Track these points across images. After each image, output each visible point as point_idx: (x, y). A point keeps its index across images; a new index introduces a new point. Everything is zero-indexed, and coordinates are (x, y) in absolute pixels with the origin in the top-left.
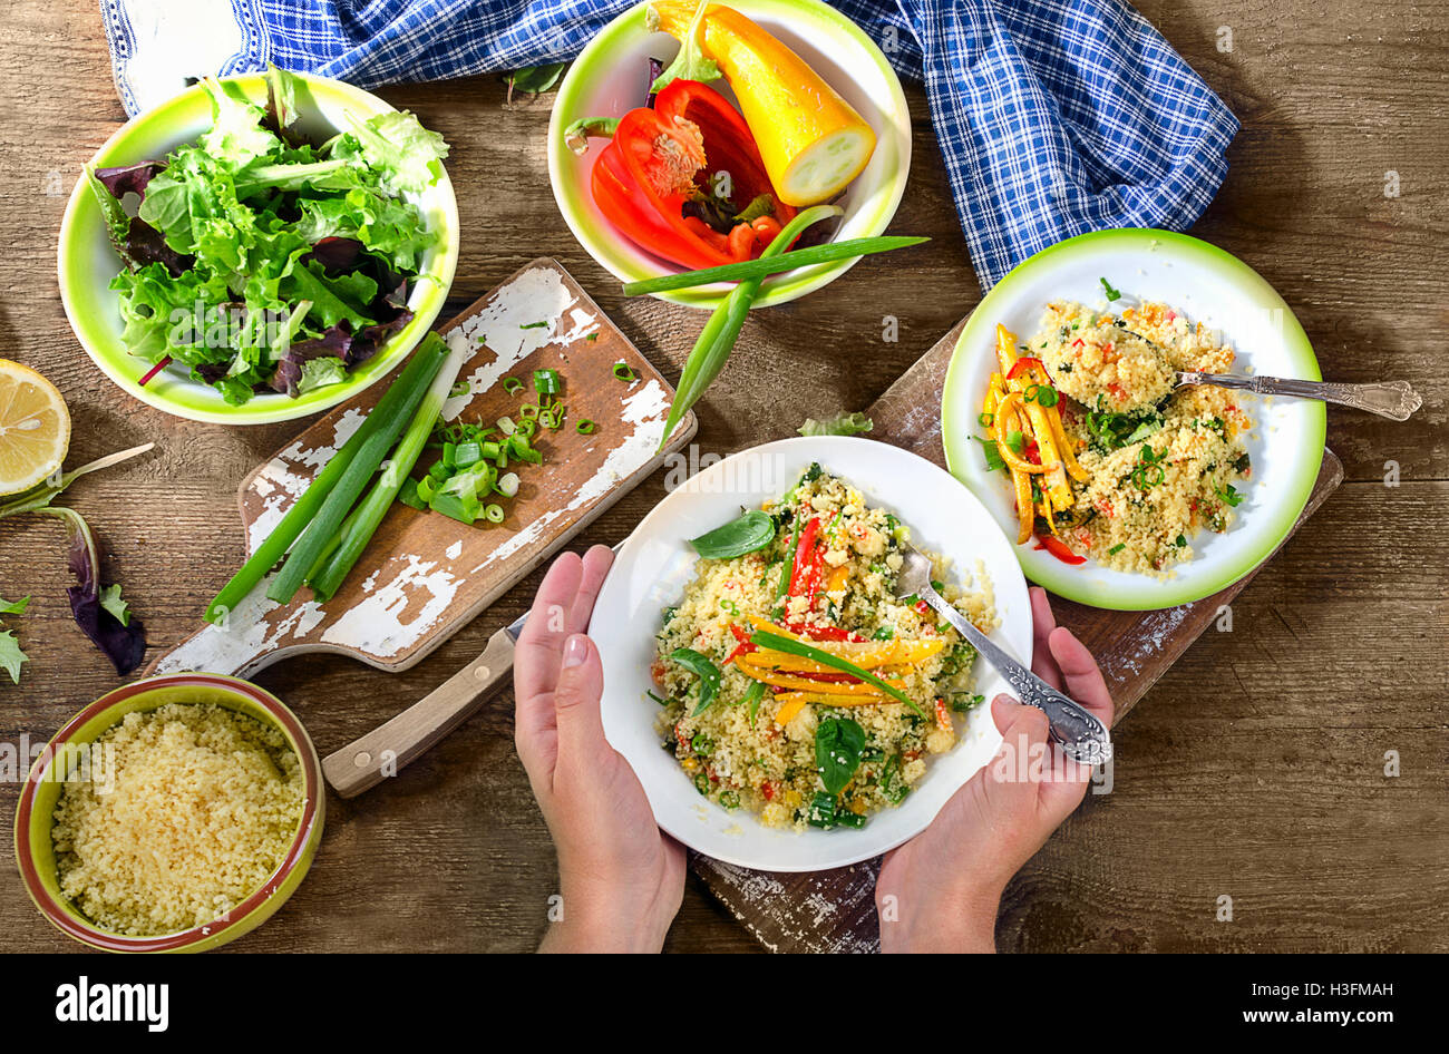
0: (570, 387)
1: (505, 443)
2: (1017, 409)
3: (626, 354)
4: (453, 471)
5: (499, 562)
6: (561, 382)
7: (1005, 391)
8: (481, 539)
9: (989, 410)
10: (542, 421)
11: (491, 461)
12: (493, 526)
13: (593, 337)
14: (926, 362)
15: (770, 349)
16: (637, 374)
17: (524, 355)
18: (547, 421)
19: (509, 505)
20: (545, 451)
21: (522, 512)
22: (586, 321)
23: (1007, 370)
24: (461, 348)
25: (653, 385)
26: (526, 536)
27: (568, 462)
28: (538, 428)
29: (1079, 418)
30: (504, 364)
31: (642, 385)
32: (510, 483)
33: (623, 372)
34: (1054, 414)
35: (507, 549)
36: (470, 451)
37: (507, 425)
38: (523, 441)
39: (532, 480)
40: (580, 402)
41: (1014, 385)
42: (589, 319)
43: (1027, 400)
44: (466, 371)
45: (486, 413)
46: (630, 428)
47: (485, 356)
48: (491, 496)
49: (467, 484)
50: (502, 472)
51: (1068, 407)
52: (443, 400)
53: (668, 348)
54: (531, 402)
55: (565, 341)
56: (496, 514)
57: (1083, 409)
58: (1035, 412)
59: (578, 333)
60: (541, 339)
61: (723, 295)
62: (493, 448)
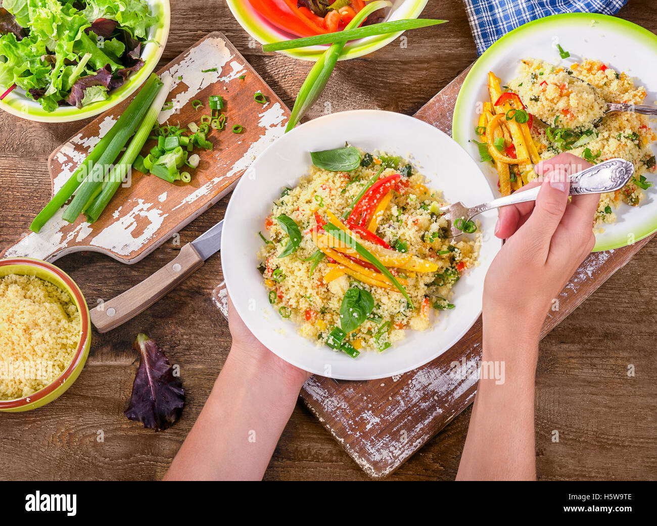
0: (229, 106)
1: (192, 137)
2: (501, 124)
3: (261, 87)
4: (163, 152)
5: (187, 205)
6: (224, 103)
7: (493, 113)
8: (178, 192)
9: (482, 124)
10: (213, 125)
11: (184, 147)
12: (184, 184)
13: (243, 78)
14: (442, 95)
15: (345, 86)
16: (268, 99)
17: (203, 87)
18: (216, 126)
19: (194, 172)
20: (214, 142)
21: (201, 177)
22: (239, 68)
23: (495, 100)
24: (168, 82)
25: (277, 106)
26: (203, 191)
27: (227, 148)
28: (210, 129)
29: (541, 131)
30: (192, 92)
31: (270, 106)
32: (194, 160)
33: (259, 98)
34: (525, 128)
35: (192, 198)
36: (173, 141)
37: (193, 127)
38: (202, 136)
39: (207, 159)
40: (235, 115)
41: (499, 109)
42: (241, 67)
43: (508, 119)
44: (171, 96)
45: (182, 121)
46: (263, 131)
47: (182, 87)
48: (183, 167)
49: (171, 160)
50: (190, 154)
51: (534, 123)
52: (157, 112)
53: (285, 85)
54: (207, 114)
55: (226, 79)
56: (186, 177)
57: (544, 124)
58: (513, 127)
59: (234, 75)
60: (213, 78)
61: (322, 52)
62: (186, 140)
